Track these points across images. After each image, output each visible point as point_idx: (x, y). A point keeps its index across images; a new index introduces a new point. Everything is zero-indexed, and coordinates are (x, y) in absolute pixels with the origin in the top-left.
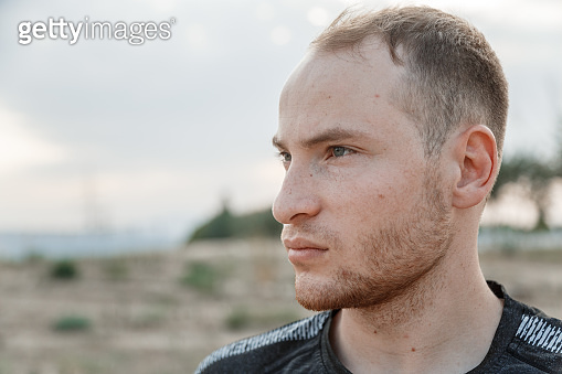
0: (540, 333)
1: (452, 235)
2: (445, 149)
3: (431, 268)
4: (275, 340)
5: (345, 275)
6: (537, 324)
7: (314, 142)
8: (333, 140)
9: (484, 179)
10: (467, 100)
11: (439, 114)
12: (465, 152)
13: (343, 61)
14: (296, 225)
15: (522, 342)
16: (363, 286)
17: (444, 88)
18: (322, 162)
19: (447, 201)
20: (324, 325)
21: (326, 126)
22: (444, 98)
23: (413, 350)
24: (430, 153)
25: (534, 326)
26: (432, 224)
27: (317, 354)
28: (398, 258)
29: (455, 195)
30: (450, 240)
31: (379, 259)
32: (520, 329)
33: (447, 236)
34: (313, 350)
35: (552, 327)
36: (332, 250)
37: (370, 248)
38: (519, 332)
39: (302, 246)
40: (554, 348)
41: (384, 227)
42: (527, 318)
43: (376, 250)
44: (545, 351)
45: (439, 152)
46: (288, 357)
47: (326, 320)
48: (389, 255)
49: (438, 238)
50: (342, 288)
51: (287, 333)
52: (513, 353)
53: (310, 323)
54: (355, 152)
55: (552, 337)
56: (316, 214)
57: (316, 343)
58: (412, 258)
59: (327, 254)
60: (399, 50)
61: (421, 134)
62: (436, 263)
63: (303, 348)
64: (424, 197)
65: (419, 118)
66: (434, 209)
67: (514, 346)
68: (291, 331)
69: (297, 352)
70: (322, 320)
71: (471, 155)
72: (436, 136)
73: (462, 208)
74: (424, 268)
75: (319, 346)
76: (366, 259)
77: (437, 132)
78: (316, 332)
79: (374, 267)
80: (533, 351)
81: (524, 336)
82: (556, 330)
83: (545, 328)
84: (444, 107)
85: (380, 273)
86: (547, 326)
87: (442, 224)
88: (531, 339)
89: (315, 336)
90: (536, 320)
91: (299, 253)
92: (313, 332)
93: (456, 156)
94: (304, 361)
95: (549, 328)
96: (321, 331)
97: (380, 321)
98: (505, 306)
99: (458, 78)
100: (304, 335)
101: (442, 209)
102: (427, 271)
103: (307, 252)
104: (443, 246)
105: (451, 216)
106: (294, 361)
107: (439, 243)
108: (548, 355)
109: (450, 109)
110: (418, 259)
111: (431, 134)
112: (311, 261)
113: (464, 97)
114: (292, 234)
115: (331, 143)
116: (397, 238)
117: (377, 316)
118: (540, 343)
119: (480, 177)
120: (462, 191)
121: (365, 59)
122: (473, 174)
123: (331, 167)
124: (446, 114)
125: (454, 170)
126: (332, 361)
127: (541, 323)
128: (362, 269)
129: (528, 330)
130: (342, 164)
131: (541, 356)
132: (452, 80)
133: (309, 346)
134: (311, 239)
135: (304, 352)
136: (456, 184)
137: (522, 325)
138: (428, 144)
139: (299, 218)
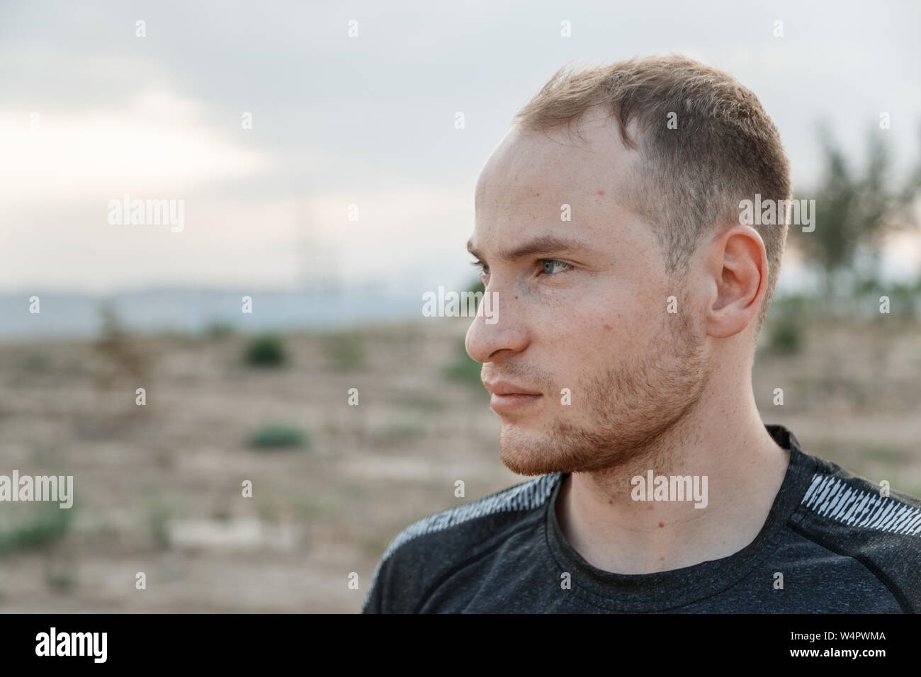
0: (836, 499)
1: (707, 373)
2: (695, 260)
3: (678, 419)
4: (488, 511)
5: (563, 429)
6: (832, 487)
7: (517, 255)
8: (542, 252)
9: (749, 297)
10: (725, 192)
11: (686, 214)
12: (721, 261)
13: (556, 143)
14: (498, 363)
15: (809, 512)
16: (587, 444)
17: (692, 178)
18: (531, 279)
19: (697, 328)
20: (553, 490)
21: (533, 232)
22: (692, 191)
23: (661, 525)
24: (673, 267)
25: (827, 489)
26: (678, 361)
27: (541, 530)
28: (632, 407)
29: (710, 320)
30: (706, 379)
31: (607, 409)
32: (808, 494)
33: (700, 375)
34: (536, 525)
35: (853, 491)
36: (546, 396)
37: (595, 394)
38: (806, 498)
39: (506, 391)
40: (852, 519)
41: (612, 367)
42: (819, 479)
43: (603, 397)
44: (838, 524)
45: (686, 264)
46: (503, 534)
47: (555, 484)
48: (620, 404)
49: (686, 379)
50: (560, 446)
51: (505, 501)
52: (795, 528)
53: (535, 487)
54: (572, 268)
55: (851, 505)
56: (524, 349)
57: (541, 514)
58: (652, 407)
59: (540, 403)
60: (633, 128)
61: (661, 242)
62: (686, 411)
63: (524, 522)
64: (667, 327)
65: (657, 220)
66: (680, 342)
67: (797, 518)
68: (509, 499)
69: (515, 527)
70: (551, 483)
71: (732, 265)
72: (683, 243)
73: (719, 337)
74: (668, 419)
75: (545, 520)
76: (590, 409)
77: (682, 237)
78: (543, 500)
79: (600, 419)
80: (823, 524)
81: (813, 505)
82: (857, 495)
83: (844, 492)
84: (692, 204)
85: (609, 427)
86: (847, 489)
87: (691, 361)
88: (822, 508)
89: (541, 506)
90: (832, 482)
91: (503, 401)
92: (539, 500)
93: (710, 268)
94: (524, 539)
95: (849, 492)
96: (548, 499)
97: (614, 489)
98: (792, 462)
99: (713, 164)
100: (526, 503)
101: (692, 341)
102: (673, 423)
103: (514, 400)
104: (695, 389)
105: (706, 349)
106: (510, 540)
107: (689, 386)
108: (841, 529)
109: (701, 206)
110: (659, 409)
111: (675, 240)
112: (519, 411)
113: (720, 188)
114: (493, 375)
115: (541, 256)
116: (630, 381)
117: (611, 481)
118: (834, 513)
119: (744, 293)
120: (719, 315)
121: (585, 142)
122: (736, 289)
123: (542, 288)
124: (695, 213)
125: (709, 288)
126: (559, 540)
127: (837, 486)
128: (586, 422)
129: (819, 495)
130: (556, 285)
131: (833, 531)
132: (703, 166)
133: (532, 519)
134: (517, 382)
135: (525, 527)
136: (710, 307)
137: (812, 488)
138: (670, 254)
139: (499, 356)
